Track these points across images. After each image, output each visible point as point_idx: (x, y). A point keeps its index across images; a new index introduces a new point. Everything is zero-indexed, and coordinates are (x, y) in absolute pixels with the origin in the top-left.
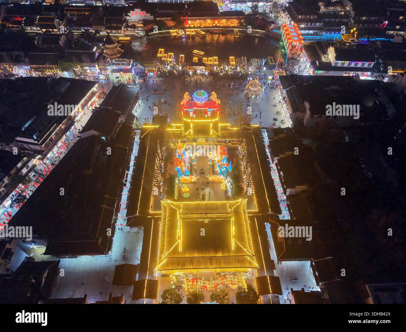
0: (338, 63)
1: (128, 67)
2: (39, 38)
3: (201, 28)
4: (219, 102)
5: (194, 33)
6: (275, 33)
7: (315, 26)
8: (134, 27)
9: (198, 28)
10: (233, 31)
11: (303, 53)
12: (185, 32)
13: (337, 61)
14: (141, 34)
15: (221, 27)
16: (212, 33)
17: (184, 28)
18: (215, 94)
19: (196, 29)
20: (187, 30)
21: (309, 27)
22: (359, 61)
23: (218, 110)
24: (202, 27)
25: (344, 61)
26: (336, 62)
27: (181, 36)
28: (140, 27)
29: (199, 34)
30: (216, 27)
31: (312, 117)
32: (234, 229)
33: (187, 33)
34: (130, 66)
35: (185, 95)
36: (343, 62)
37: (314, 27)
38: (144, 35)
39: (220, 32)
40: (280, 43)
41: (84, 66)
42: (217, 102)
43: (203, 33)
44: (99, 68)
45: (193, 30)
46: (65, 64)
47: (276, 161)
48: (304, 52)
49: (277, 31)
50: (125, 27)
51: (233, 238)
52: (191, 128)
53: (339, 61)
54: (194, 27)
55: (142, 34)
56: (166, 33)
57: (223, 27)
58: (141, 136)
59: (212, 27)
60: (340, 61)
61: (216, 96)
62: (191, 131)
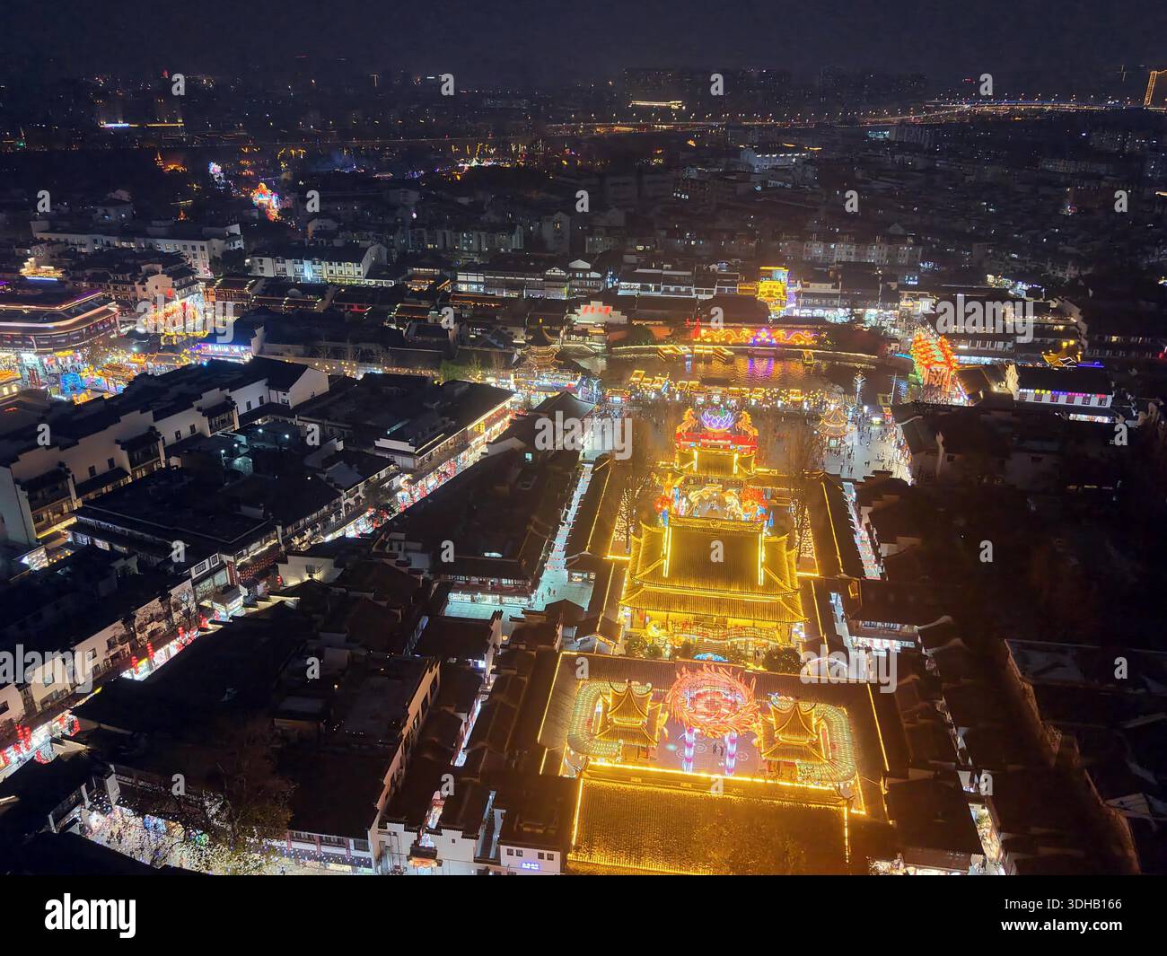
0: (1026, 394)
1: (572, 383)
2: (410, 326)
3: (729, 345)
4: (756, 434)
5: (711, 352)
6: (899, 360)
7: (993, 349)
8: (584, 333)
9: (722, 345)
10: (799, 355)
11: (956, 386)
12: (692, 349)
13: (1025, 391)
14: (597, 348)
15: (772, 345)
16: (752, 356)
17: (689, 343)
18: (748, 416)
19: (715, 347)
20: (696, 346)
21: (978, 350)
22: (1076, 392)
23: (752, 449)
24: (730, 343)
25: (1041, 389)
26: (1021, 390)
27: (683, 355)
28: (597, 334)
29: (721, 354)
30: (763, 344)
31: (950, 459)
32: (763, 555)
33: (696, 351)
34: (577, 383)
35: (687, 413)
36: (1038, 391)
37: (992, 351)
38: (603, 350)
39: (773, 354)
40: (910, 375)
41: (488, 376)
42: (750, 432)
43: (728, 353)
44: (515, 382)
45: (711, 347)
46: (452, 369)
47: (866, 520)
48: (959, 385)
49: (903, 356)
50: (567, 333)
51: (762, 567)
52: (694, 459)
53: (1028, 391)
54: (713, 343)
55: (599, 348)
56: (650, 351)
57: (778, 345)
58: (594, 468)
59: (753, 345)
60: (1031, 389)
61: (749, 420)
62: (695, 464)
